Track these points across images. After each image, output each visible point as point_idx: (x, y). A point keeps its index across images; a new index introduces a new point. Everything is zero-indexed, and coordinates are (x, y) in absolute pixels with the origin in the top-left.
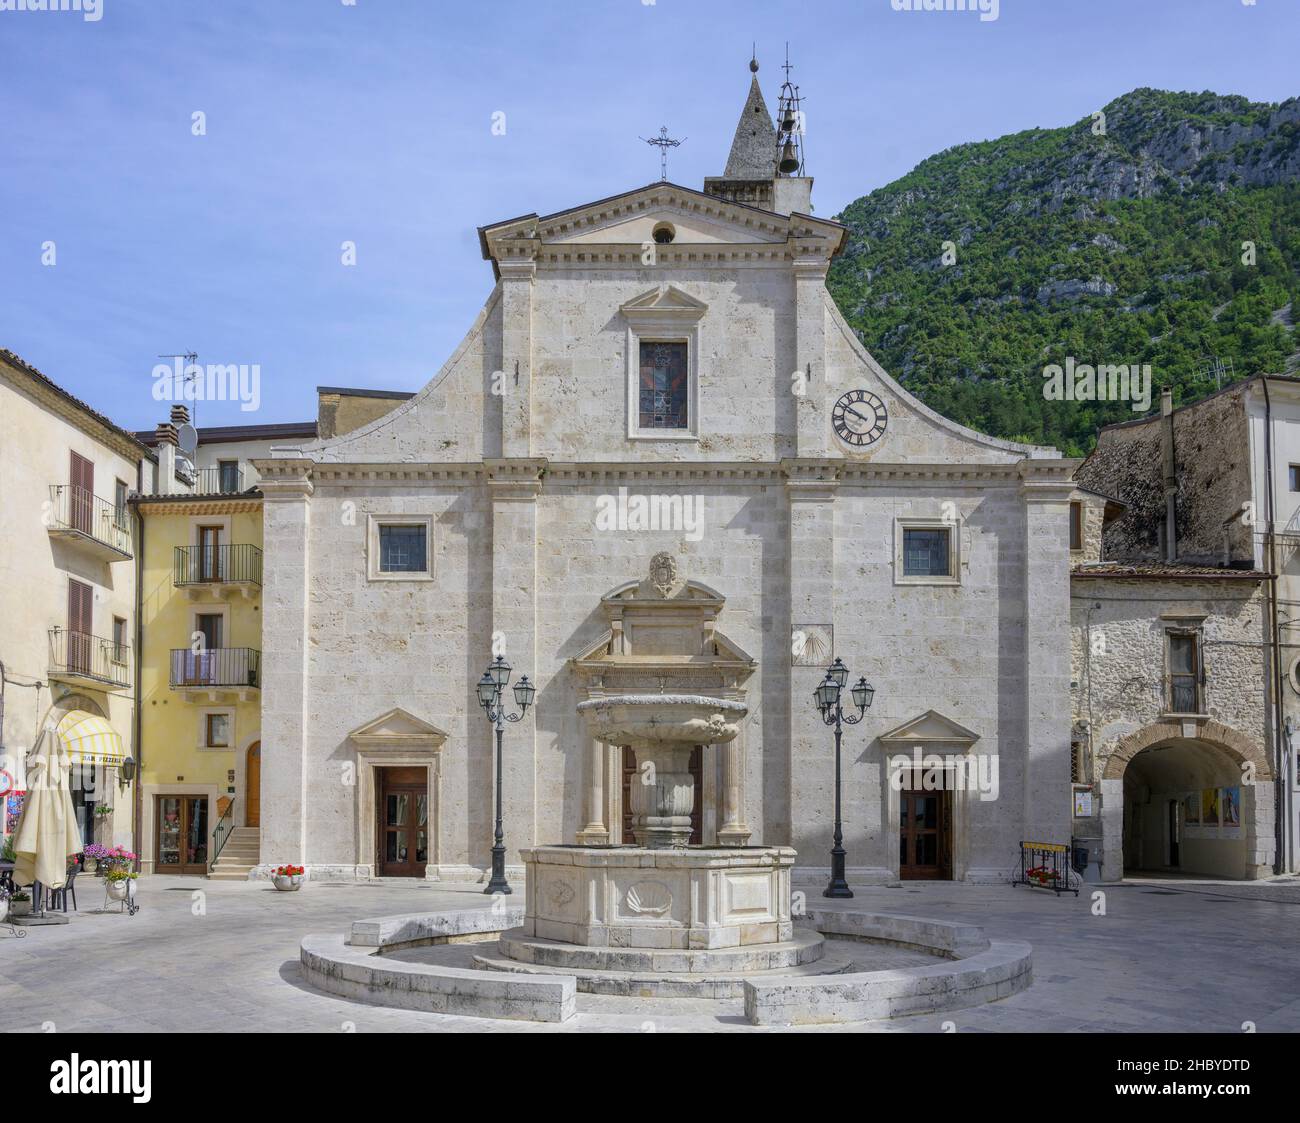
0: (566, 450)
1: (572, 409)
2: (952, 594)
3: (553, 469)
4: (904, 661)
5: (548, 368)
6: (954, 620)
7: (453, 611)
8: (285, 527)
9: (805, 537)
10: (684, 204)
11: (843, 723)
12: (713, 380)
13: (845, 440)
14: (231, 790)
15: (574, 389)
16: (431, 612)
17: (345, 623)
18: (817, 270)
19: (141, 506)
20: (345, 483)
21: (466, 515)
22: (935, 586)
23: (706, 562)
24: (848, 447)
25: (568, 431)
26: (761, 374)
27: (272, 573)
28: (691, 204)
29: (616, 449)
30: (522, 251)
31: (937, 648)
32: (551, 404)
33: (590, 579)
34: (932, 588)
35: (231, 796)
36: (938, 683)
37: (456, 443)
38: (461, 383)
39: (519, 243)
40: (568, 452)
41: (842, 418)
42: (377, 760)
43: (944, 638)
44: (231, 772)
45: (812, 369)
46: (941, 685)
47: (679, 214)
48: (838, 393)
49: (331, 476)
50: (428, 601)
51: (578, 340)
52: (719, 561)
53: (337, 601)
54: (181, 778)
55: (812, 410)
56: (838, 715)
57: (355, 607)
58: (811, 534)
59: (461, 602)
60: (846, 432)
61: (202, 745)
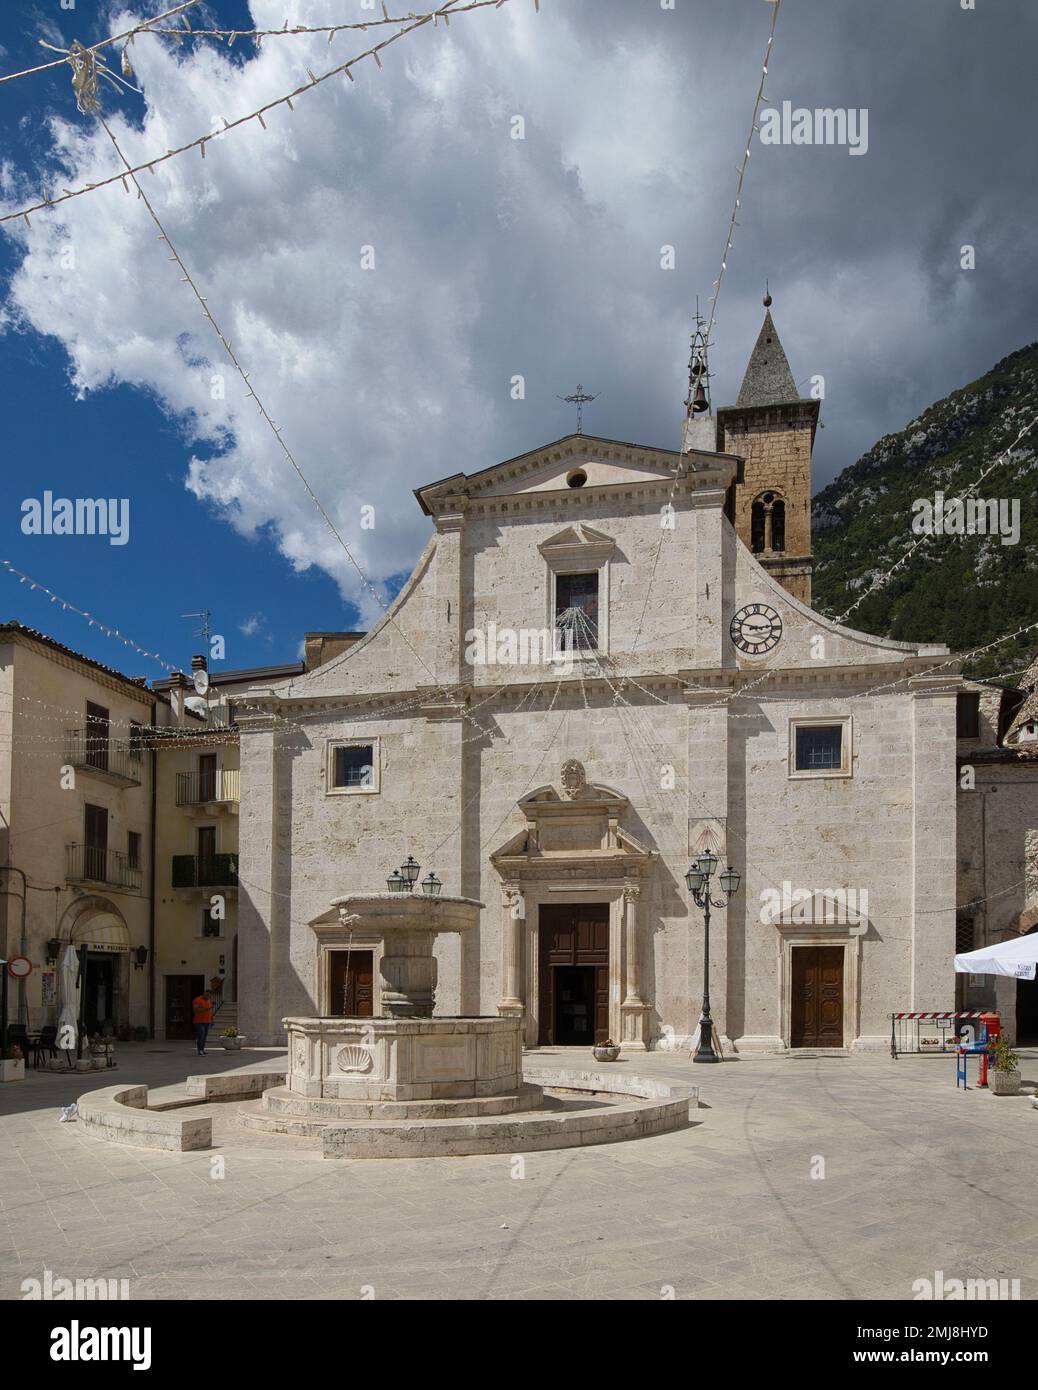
0: (491, 674)
2: (842, 786)
3: (478, 692)
4: (796, 848)
6: (844, 809)
9: (700, 740)
10: (594, 450)
11: (711, 907)
13: (743, 649)
14: (222, 971)
15: (498, 621)
16: (377, 820)
17: (306, 832)
18: (713, 499)
20: (307, 716)
21: (405, 737)
22: (826, 779)
23: (613, 766)
24: (745, 656)
27: (247, 792)
28: (601, 450)
30: (453, 506)
31: (826, 835)
33: (512, 787)
34: (822, 780)
35: (222, 977)
36: (828, 868)
37: (398, 674)
39: (448, 500)
40: (492, 677)
41: (739, 630)
42: (332, 945)
43: (833, 826)
44: (222, 957)
45: (710, 589)
46: (832, 869)
47: (592, 463)
48: (736, 608)
49: (295, 708)
50: (374, 810)
51: (501, 578)
52: (624, 765)
53: (300, 814)
54: (184, 962)
55: (709, 625)
56: (707, 900)
57: (314, 818)
58: (706, 737)
59: (401, 810)
60: (743, 642)
61: (200, 935)
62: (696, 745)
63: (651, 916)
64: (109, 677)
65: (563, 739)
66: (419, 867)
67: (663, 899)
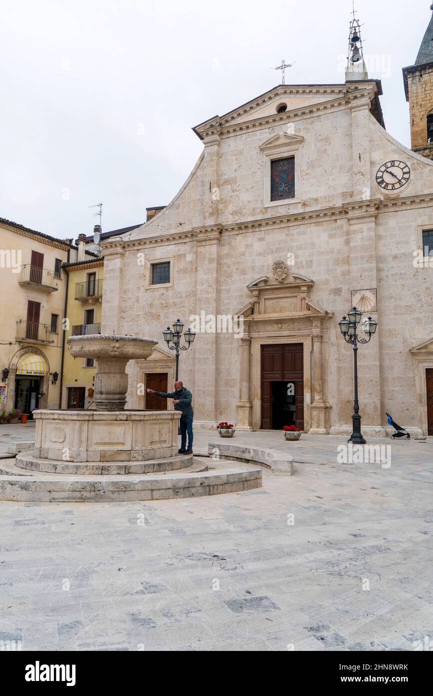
1: (237, 198)
3: (226, 228)
5: (225, 182)
7: (181, 299)
8: (112, 270)
9: (358, 243)
10: (291, 92)
11: (358, 343)
12: (308, 172)
13: (384, 188)
15: (238, 189)
16: (171, 301)
17: (135, 310)
18: (363, 105)
19: (67, 268)
20: (137, 248)
21: (187, 255)
23: (304, 263)
24: (386, 192)
25: (235, 209)
26: (333, 164)
27: (106, 290)
28: (294, 91)
29: (258, 214)
30: (213, 132)
32: (227, 198)
33: (244, 278)
37: (184, 223)
38: (187, 196)
39: (210, 130)
40: (235, 219)
41: (382, 177)
42: (145, 370)
44: (94, 377)
45: (362, 156)
47: (289, 97)
48: (379, 165)
49: (131, 245)
50: (170, 295)
51: (240, 167)
52: (311, 261)
53: (132, 300)
54: (76, 380)
55: (362, 177)
56: (355, 339)
57: (140, 302)
58: (361, 241)
59: (184, 295)
60: (384, 184)
61: (84, 366)
62: (355, 247)
63: (329, 350)
64: (44, 239)
65: (274, 250)
66: (183, 325)
67: (337, 339)
